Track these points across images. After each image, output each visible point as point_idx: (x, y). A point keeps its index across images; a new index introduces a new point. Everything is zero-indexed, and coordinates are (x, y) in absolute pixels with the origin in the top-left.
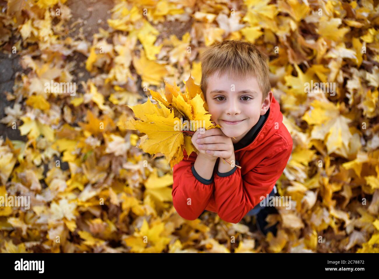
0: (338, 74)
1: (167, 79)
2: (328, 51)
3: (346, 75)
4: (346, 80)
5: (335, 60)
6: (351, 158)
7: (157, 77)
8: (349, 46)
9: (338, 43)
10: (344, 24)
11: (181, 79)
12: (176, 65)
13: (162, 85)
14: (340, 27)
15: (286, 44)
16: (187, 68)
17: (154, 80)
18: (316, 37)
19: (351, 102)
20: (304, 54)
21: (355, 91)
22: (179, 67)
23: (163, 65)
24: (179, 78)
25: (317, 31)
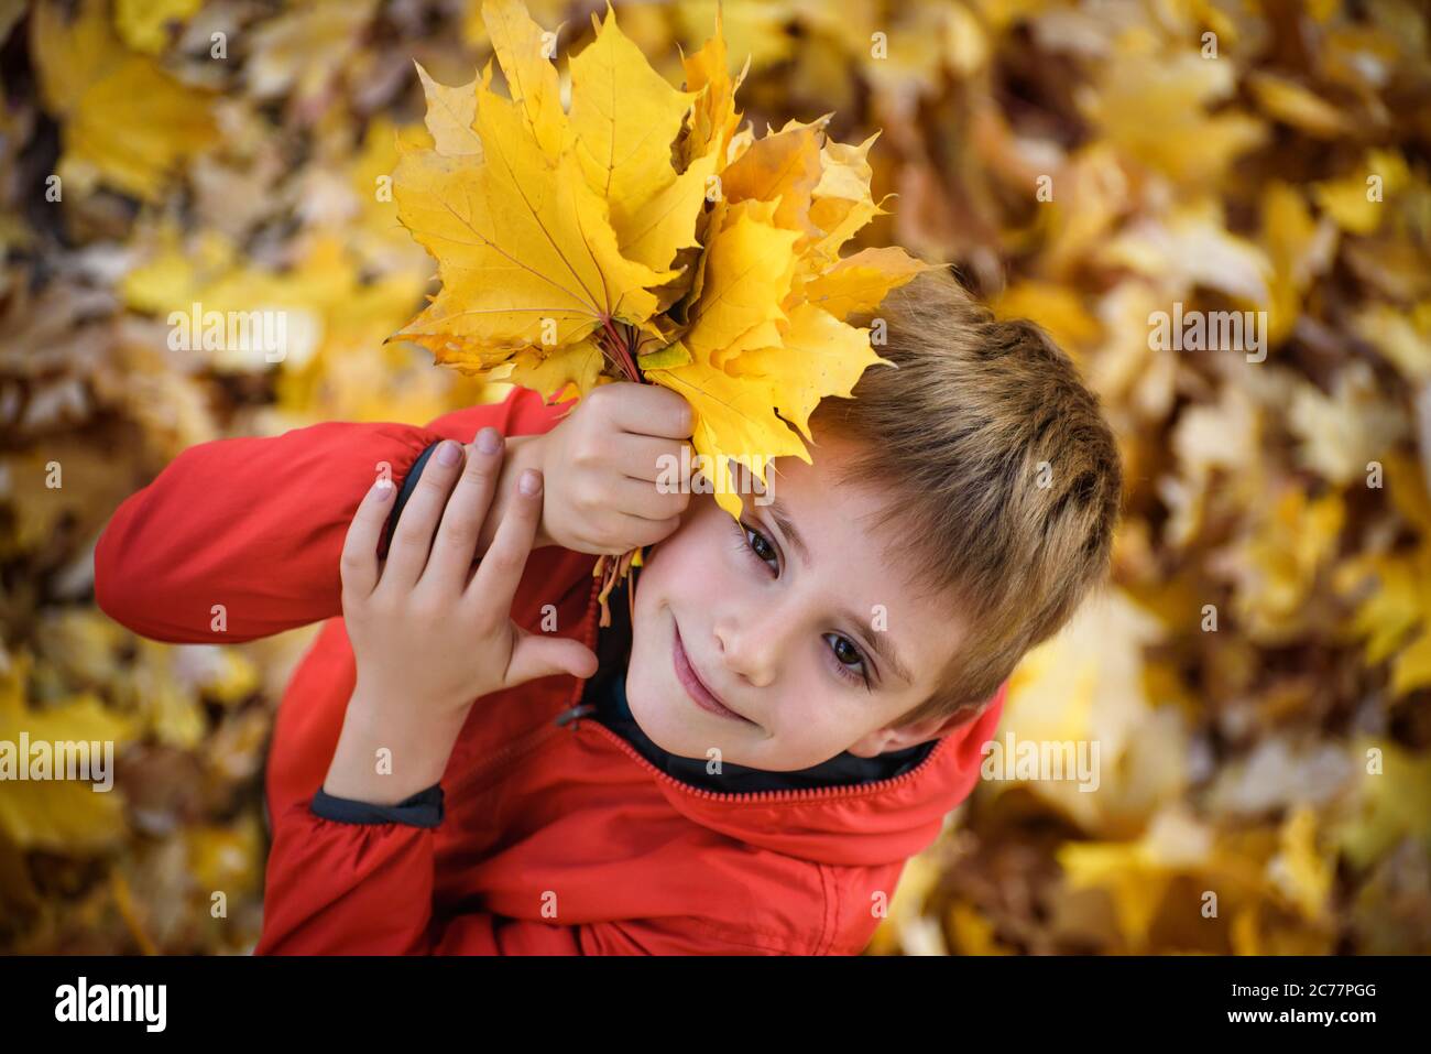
0: (1145, 362)
1: (209, 178)
2: (1122, 222)
3: (1191, 380)
4: (1181, 403)
5: (1150, 282)
6: (1121, 828)
7: (156, 149)
8: (1243, 221)
9: (1186, 194)
10: (1243, 100)
11: (289, 196)
12: (275, 110)
13: (174, 200)
14: (1218, 108)
15: (909, 136)
16: (335, 139)
17: (134, 160)
18: (1074, 136)
19: (1183, 528)
20: (986, 212)
21: (1218, 477)
22: (293, 121)
23: (201, 94)
24: (278, 184)
25: (1090, 104)
